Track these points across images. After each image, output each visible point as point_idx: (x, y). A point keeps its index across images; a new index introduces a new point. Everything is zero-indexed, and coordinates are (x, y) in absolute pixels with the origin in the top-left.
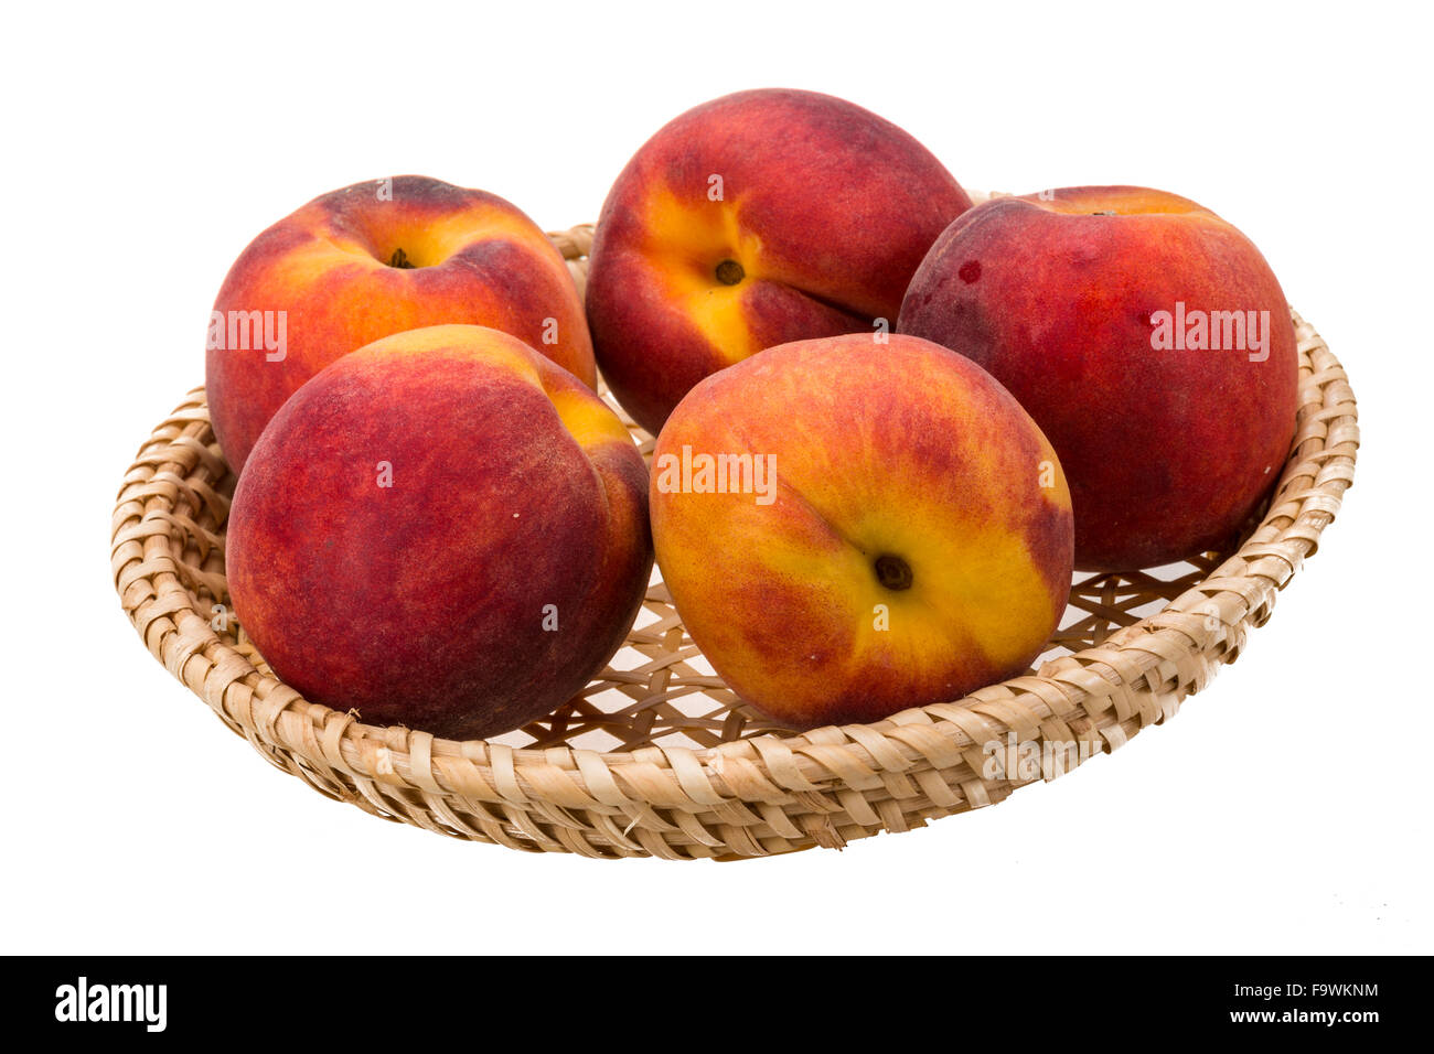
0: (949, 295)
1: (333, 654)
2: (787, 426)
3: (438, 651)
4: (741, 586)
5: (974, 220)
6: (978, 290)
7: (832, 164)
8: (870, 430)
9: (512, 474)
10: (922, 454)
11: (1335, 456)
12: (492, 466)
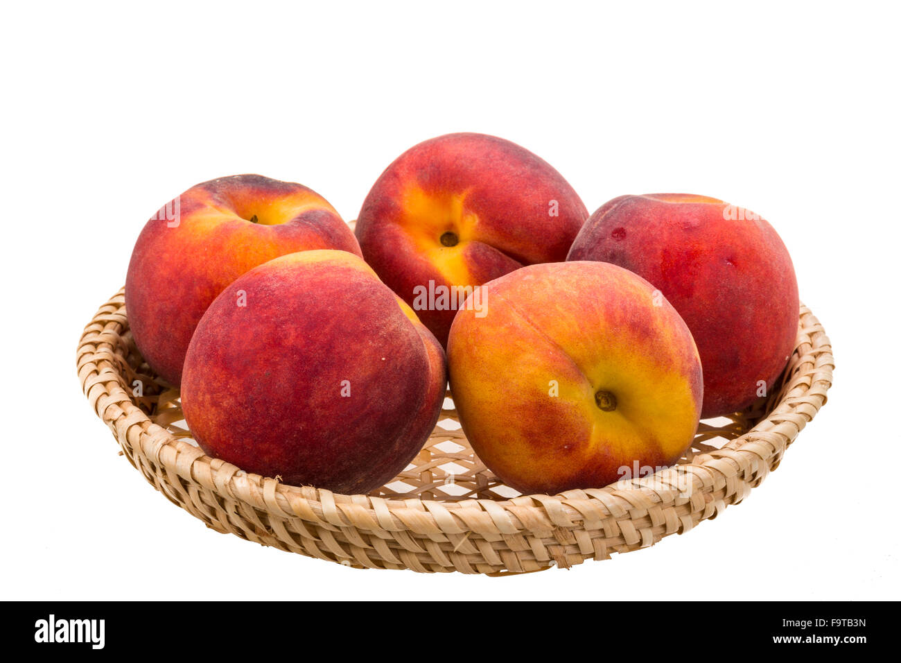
0: (606, 248)
1: (266, 442)
2: (551, 308)
3: (334, 441)
4: (523, 403)
5: (616, 205)
6: (625, 245)
7: (519, 174)
8: (603, 311)
9: (380, 334)
10: (634, 327)
11: (823, 352)
12: (368, 329)
